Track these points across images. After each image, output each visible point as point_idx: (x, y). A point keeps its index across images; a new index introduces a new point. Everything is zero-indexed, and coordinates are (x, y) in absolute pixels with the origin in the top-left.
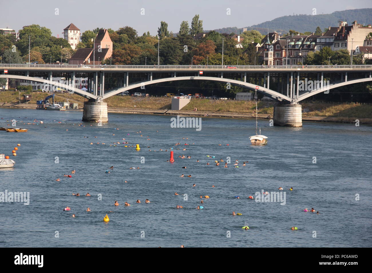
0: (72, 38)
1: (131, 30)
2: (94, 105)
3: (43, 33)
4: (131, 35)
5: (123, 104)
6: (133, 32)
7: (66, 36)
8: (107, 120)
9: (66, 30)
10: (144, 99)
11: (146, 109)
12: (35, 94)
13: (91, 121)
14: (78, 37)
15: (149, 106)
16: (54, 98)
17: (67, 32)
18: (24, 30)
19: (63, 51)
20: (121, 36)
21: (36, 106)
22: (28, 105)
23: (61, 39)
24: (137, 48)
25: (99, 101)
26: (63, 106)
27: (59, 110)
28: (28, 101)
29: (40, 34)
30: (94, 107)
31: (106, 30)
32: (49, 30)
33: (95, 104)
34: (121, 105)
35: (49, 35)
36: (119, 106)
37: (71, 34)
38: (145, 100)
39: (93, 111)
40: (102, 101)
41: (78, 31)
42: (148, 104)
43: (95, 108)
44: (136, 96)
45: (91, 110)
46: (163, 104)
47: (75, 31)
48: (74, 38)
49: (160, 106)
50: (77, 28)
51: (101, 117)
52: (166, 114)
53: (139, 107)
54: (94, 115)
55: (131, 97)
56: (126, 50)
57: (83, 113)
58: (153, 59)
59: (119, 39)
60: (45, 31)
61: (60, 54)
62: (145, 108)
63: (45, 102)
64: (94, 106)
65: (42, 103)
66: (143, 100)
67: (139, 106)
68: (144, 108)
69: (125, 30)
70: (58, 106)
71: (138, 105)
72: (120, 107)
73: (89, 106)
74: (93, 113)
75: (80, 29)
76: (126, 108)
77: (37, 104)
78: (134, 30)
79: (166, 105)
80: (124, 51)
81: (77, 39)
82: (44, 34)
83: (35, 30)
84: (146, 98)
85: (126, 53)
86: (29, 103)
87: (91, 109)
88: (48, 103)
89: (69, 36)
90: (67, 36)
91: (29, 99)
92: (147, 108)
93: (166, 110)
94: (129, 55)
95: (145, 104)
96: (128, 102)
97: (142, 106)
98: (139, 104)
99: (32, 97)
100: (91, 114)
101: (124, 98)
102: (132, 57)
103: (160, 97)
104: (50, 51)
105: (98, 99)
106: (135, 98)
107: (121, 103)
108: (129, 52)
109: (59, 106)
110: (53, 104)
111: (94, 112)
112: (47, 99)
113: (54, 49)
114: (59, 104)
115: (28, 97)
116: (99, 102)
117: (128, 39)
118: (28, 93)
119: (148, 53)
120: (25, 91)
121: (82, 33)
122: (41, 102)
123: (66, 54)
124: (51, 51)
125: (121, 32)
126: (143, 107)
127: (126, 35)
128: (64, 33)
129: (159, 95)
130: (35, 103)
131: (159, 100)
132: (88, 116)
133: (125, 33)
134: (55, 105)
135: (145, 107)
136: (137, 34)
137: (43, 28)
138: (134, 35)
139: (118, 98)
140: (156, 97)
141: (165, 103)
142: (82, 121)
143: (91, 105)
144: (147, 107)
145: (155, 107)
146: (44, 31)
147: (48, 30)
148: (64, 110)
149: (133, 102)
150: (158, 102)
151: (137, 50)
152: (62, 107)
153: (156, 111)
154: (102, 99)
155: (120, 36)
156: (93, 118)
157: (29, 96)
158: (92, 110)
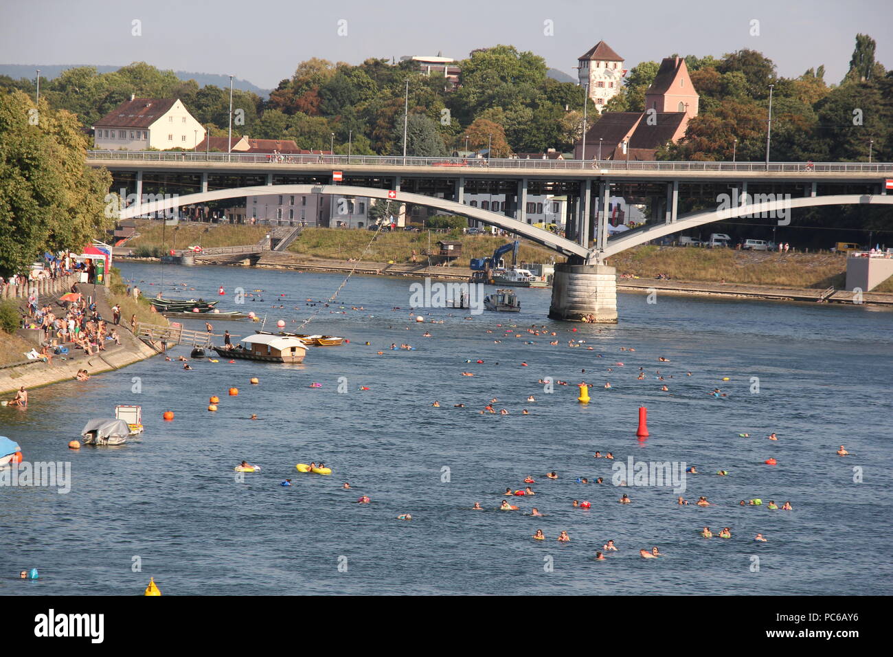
0: (601, 84)
1: (756, 59)
2: (577, 273)
3: (523, 70)
4: (755, 74)
5: (711, 272)
6: (764, 66)
7: (585, 77)
8: (615, 316)
9: (585, 60)
10: (769, 258)
11: (774, 287)
12: (472, 241)
13: (568, 317)
14: (618, 79)
15: (783, 279)
16: (517, 251)
17: (588, 66)
18: (472, 60)
19: (569, 120)
20: (727, 79)
21: (470, 273)
22: (452, 271)
23: (569, 86)
24: (759, 112)
25: (593, 262)
26: (540, 275)
27: (526, 285)
28: (452, 258)
29: (515, 72)
30: (577, 279)
31: (681, 61)
32: (542, 60)
33: (581, 271)
34: (703, 273)
35: (538, 75)
36: (697, 276)
37: (597, 70)
38: (772, 261)
39: (575, 291)
40: (601, 263)
41: (619, 64)
42: (779, 273)
43: (580, 282)
44: (750, 249)
45: (570, 287)
46: (824, 273)
47: (611, 64)
48: (607, 81)
49: (814, 280)
50: (617, 56)
51: (597, 306)
52: (831, 301)
53: (755, 280)
54: (576, 302)
55: (734, 251)
56: (725, 118)
57: (552, 296)
58: (799, 145)
59: (721, 85)
60: (529, 62)
61: (560, 128)
62: (772, 284)
63: (492, 263)
64: (579, 276)
65: (484, 266)
66: (765, 262)
67: (754, 277)
68: (767, 284)
69: (739, 60)
70: (526, 274)
71: (751, 274)
72: (700, 280)
73: (567, 275)
74: (575, 296)
75: (623, 58)
76: (717, 284)
77: (472, 268)
78: (766, 60)
79: (830, 275)
80: (719, 120)
81: (614, 85)
82: (527, 72)
83: (503, 60)
84: (777, 256)
85: (726, 125)
86: (454, 265)
87: (570, 284)
88: (501, 265)
89: (592, 78)
90: (588, 77)
91: (454, 255)
92: (776, 284)
93: (830, 291)
94: (735, 132)
95: (770, 271)
96: (723, 267)
97: (763, 277)
98: (754, 271)
99: (464, 249)
100: (570, 299)
101: (713, 254)
102: (743, 138)
103: (816, 252)
104: (532, 121)
105: (591, 256)
106: (745, 254)
107: (704, 269)
108: (734, 122)
109: (530, 274)
110: (512, 269)
111: (577, 293)
112: (497, 255)
113: (542, 114)
114: (530, 269)
115: (451, 247)
116: (592, 266)
117: (747, 84)
118: (453, 236)
119: (789, 126)
120: (445, 231)
121: (629, 70)
122: (481, 264)
123: (578, 129)
124: (535, 119)
125: (726, 66)
126: (767, 281)
127: (740, 74)
128: (579, 68)
129: (814, 249)
130: (466, 266)
131: (813, 261)
132: (564, 303)
133: (738, 70)
134: (519, 271)
135: (771, 282)
136: (775, 70)
137: (524, 56)
138: (767, 75)
139: (698, 255)
140: (804, 251)
141: (827, 271)
142: (549, 317)
143: (572, 272)
144: (777, 280)
145: (799, 281)
146: (527, 65)
147: (538, 60)
148: (542, 285)
149: (738, 266)
150: (808, 268)
151: (758, 116)
152: (538, 279)
153: (801, 293)
154: (603, 256)
155: (723, 78)
156: (576, 311)
157: (455, 246)
158: (574, 287)
